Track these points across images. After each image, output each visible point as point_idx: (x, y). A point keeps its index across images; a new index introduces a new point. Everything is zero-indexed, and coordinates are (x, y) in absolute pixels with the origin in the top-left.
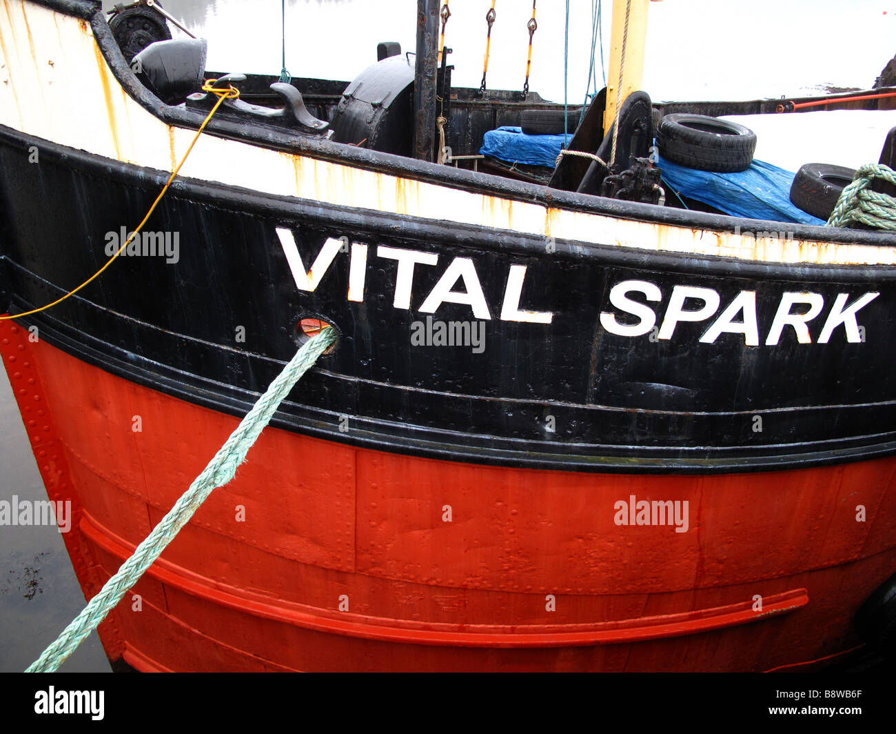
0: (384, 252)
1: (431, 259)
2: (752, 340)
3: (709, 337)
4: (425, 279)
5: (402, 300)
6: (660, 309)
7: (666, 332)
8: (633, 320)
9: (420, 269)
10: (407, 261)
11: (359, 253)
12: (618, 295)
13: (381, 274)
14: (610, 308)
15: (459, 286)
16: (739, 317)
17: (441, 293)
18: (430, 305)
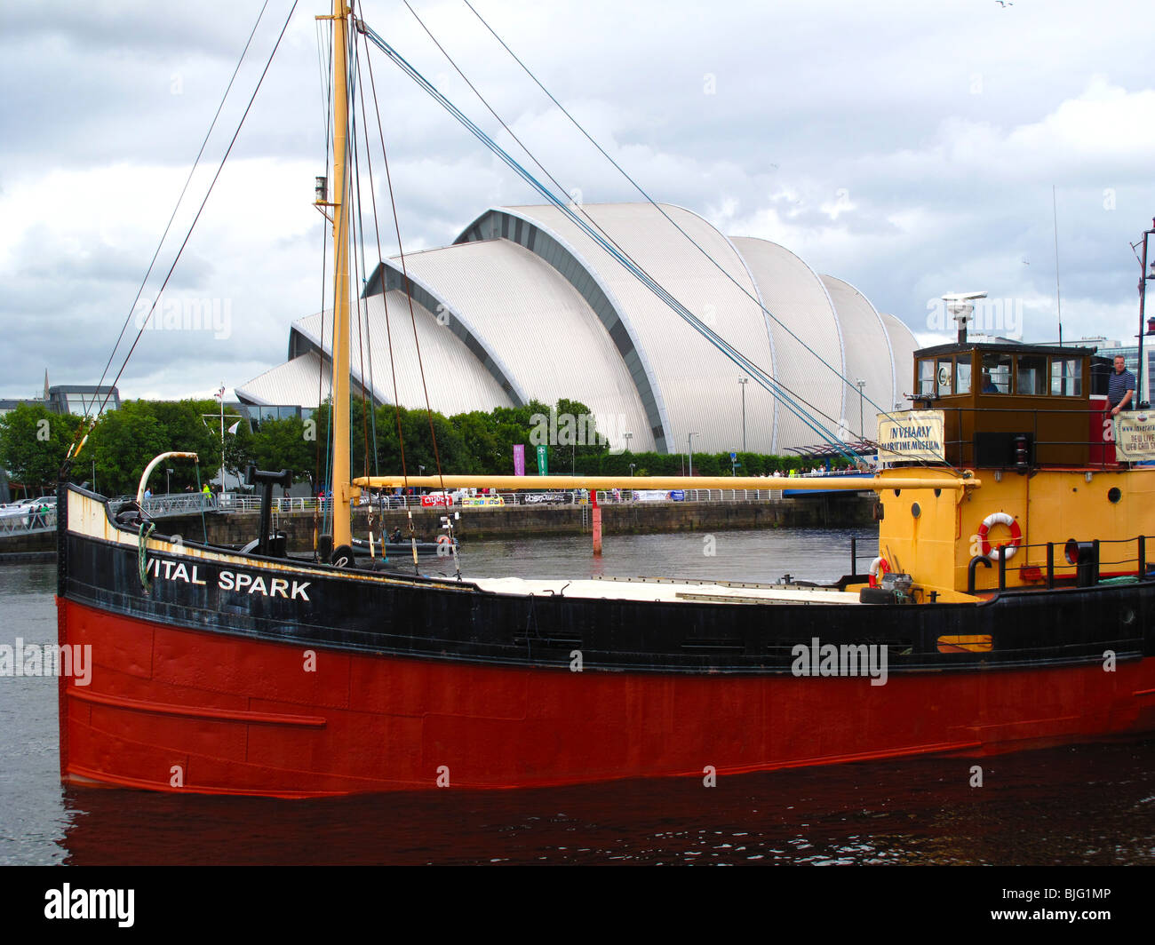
0: (164, 562)
1: (174, 564)
2: (265, 593)
3: (251, 591)
4: (173, 569)
5: (167, 576)
6: (234, 580)
7: (238, 589)
8: (228, 584)
9: (172, 566)
10: (169, 564)
11: (158, 562)
12: (222, 575)
13: (163, 568)
14: (221, 581)
15: (181, 572)
16: (259, 585)
17: (177, 574)
18: (174, 578)
